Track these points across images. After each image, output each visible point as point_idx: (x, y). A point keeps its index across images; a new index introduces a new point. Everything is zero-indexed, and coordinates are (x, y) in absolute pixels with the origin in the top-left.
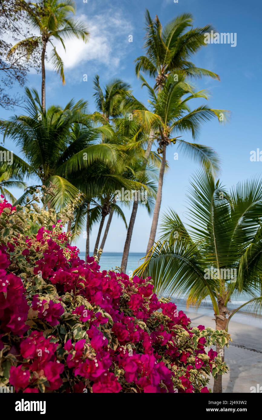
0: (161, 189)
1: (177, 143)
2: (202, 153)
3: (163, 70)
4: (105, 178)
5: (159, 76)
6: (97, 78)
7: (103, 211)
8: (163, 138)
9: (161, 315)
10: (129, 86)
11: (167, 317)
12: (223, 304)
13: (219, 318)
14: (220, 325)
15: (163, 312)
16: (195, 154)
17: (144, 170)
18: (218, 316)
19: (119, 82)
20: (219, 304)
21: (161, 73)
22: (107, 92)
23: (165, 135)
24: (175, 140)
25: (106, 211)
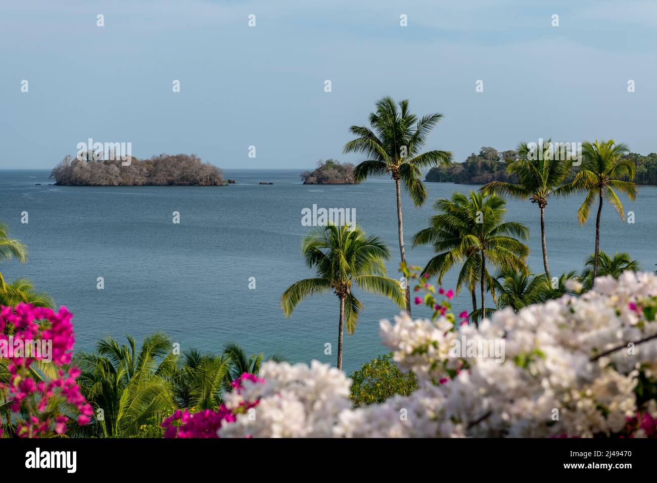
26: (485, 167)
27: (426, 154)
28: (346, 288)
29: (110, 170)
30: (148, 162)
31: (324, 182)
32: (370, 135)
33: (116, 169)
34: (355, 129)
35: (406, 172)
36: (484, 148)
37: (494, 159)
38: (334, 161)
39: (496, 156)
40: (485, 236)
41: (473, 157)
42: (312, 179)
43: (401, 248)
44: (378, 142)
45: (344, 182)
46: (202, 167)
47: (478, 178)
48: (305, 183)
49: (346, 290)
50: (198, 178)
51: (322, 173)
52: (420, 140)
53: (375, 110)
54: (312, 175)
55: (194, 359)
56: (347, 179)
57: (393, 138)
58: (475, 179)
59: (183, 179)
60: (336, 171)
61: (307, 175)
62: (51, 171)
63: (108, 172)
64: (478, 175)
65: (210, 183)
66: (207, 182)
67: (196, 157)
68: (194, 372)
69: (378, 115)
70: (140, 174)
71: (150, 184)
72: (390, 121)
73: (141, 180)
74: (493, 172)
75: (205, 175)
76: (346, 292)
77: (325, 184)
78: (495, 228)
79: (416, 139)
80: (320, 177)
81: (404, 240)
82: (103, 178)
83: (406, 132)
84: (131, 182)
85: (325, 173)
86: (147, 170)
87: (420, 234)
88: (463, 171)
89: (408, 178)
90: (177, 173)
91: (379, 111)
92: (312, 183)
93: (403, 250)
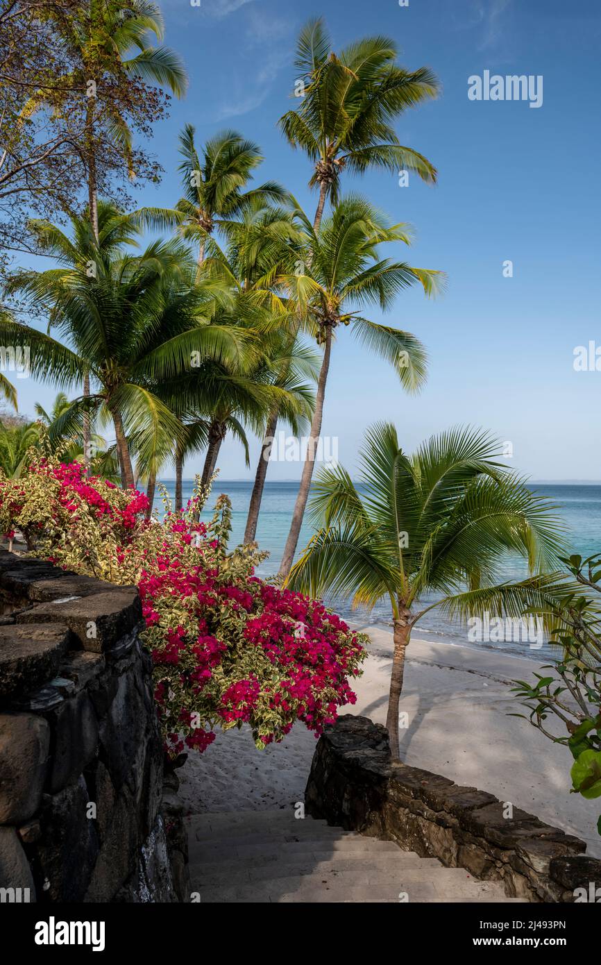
0: (322, 407)
1: (352, 324)
2: (395, 341)
3: (329, 151)
4: (221, 383)
5: (323, 162)
6: (190, 132)
7: (211, 433)
8: (326, 314)
9: (328, 625)
10: (256, 150)
11: (333, 626)
12: (405, 605)
13: (399, 624)
14: (399, 633)
15: (329, 622)
16: (383, 342)
17: (289, 355)
18: (397, 621)
19: (234, 137)
20: (400, 606)
21: (326, 157)
22: (207, 159)
23: (330, 309)
24: (348, 319)
25: (217, 434)
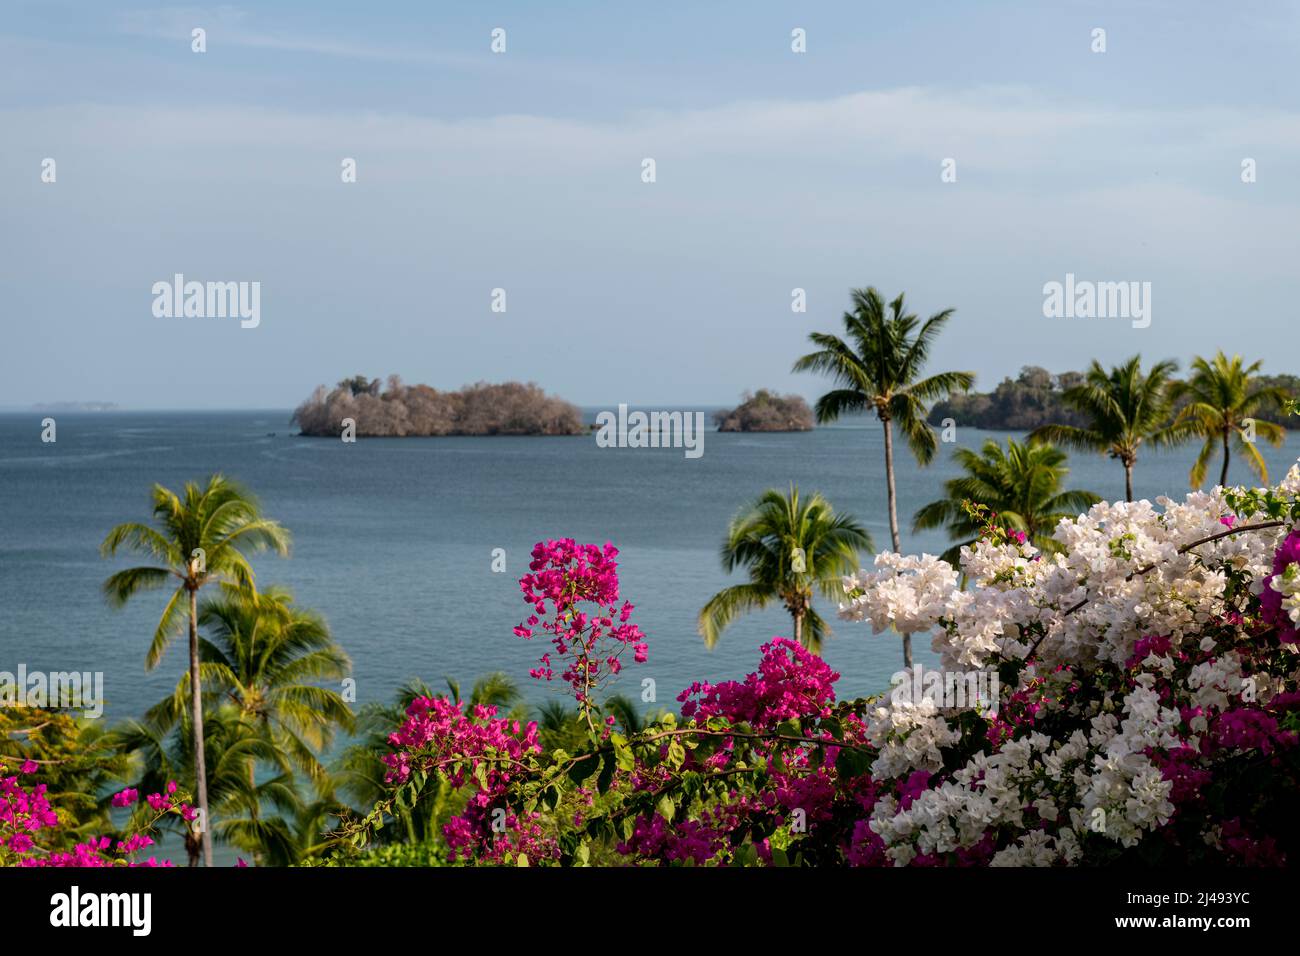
26: (1028, 400)
27: (934, 379)
28: (804, 599)
29: (391, 411)
30: (455, 396)
31: (753, 428)
32: (842, 348)
33: (402, 408)
34: (817, 338)
35: (901, 408)
36: (1026, 369)
37: (1043, 388)
38: (769, 392)
39: (1047, 381)
40: (1033, 514)
41: (1008, 383)
42: (732, 424)
43: (893, 536)
44: (854, 359)
45: (786, 427)
46: (547, 405)
47: (1016, 419)
48: (720, 430)
49: (803, 602)
50: (540, 422)
51: (748, 413)
52: (921, 353)
53: (850, 308)
54: (732, 416)
55: (554, 717)
56: (791, 423)
57: (878, 353)
58: (1010, 421)
59: (514, 424)
60: (773, 409)
61: (724, 415)
62: (293, 412)
63: (387, 413)
64: (1017, 414)
65: (558, 431)
66: (553, 429)
67: (536, 388)
68: (556, 737)
69: (858, 316)
70: (442, 417)
71: (459, 433)
72: (875, 327)
73: (443, 426)
74: (1042, 409)
75: (552, 416)
76: (803, 606)
77: (755, 431)
78: (1049, 500)
79: (917, 352)
80: (746, 418)
81: (898, 520)
82: (379, 423)
83: (901, 341)
84: (427, 430)
85: (755, 412)
86: (454, 409)
87: (924, 511)
88: (991, 408)
89: (905, 419)
90: (503, 415)
91: (858, 310)
92: (732, 430)
93: (897, 538)
